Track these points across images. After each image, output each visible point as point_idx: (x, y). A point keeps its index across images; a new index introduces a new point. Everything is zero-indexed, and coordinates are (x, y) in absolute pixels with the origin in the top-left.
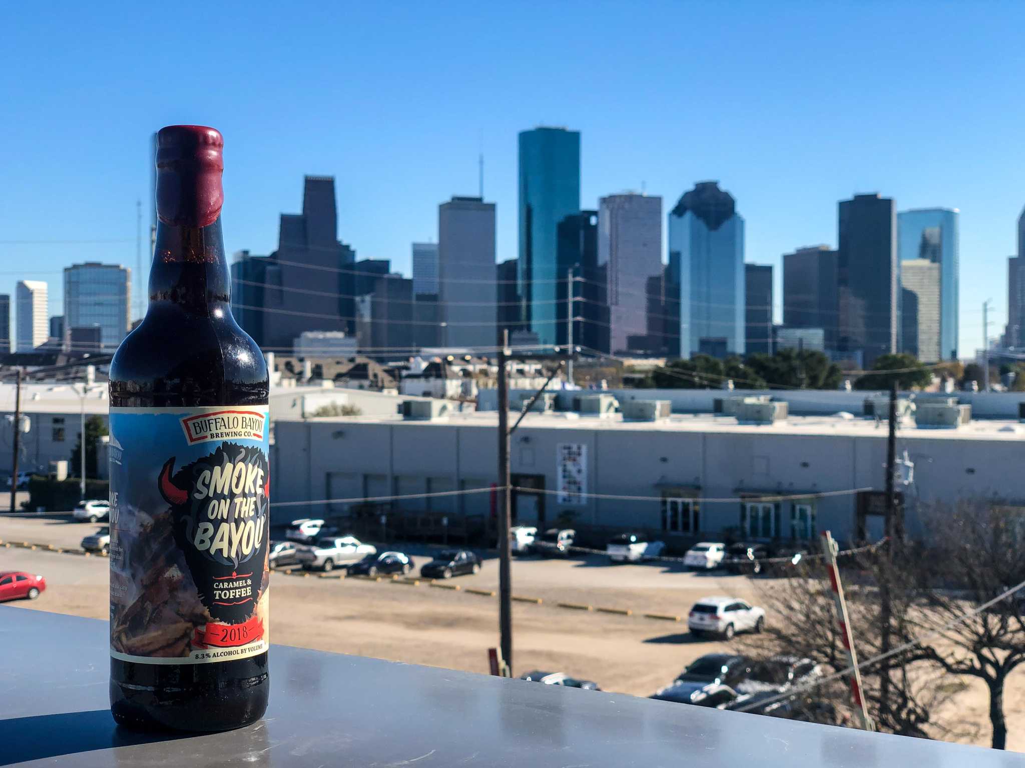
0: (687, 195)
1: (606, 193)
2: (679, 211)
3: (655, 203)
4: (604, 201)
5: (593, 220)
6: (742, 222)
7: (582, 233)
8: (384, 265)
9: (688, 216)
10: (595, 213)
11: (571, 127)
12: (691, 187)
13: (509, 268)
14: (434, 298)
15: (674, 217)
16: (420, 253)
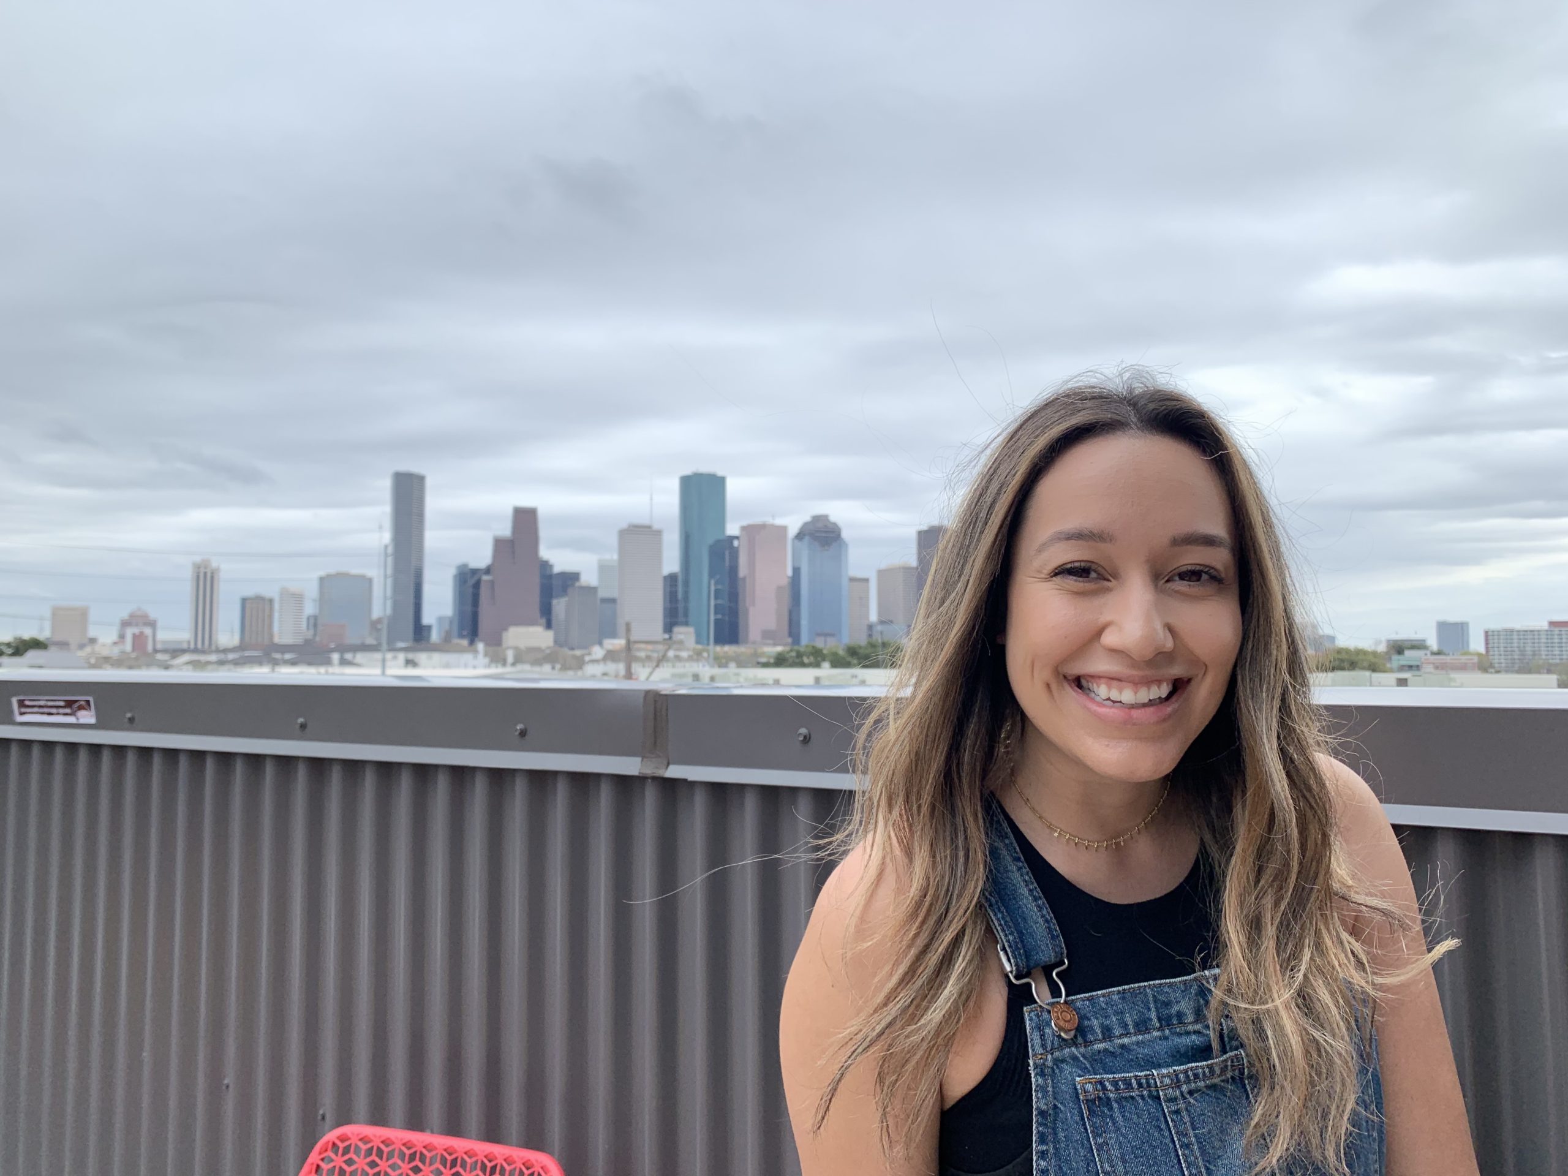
0: (806, 524)
1: (745, 523)
2: (800, 536)
3: (783, 529)
4: (744, 528)
5: (736, 543)
6: (846, 545)
7: (727, 553)
8: (574, 577)
9: (807, 539)
10: (737, 538)
11: (720, 473)
12: (808, 519)
13: (671, 579)
14: (613, 601)
15: (796, 541)
16: (603, 568)
